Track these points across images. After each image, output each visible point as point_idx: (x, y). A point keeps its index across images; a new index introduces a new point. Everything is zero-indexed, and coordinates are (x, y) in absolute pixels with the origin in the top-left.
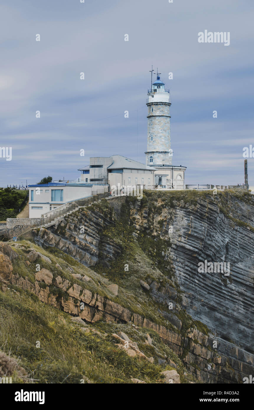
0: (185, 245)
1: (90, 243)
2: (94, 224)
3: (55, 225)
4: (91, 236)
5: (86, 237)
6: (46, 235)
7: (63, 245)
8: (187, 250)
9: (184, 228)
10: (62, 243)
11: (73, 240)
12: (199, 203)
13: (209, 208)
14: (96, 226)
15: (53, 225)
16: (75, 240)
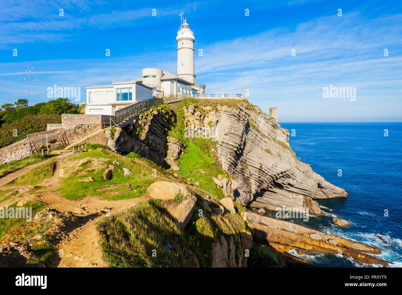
0: (230, 142)
1: (158, 143)
2: (160, 125)
3: (130, 124)
4: (158, 137)
5: (155, 137)
6: (123, 137)
7: (138, 148)
8: (229, 146)
9: (228, 128)
10: (136, 146)
11: (147, 142)
12: (239, 108)
13: (245, 113)
14: (161, 127)
15: (127, 125)
16: (148, 141)
